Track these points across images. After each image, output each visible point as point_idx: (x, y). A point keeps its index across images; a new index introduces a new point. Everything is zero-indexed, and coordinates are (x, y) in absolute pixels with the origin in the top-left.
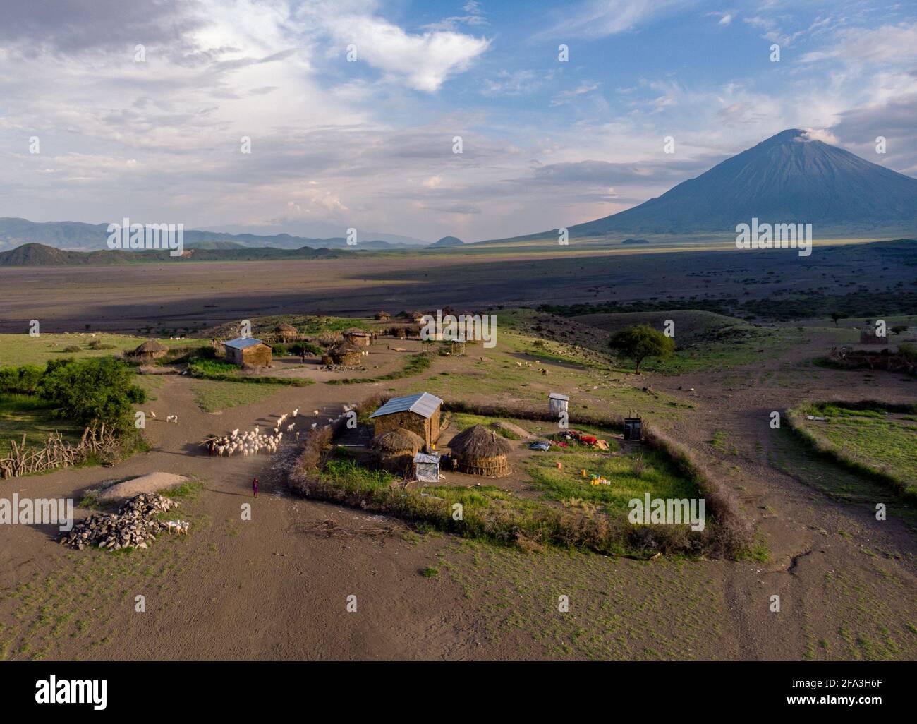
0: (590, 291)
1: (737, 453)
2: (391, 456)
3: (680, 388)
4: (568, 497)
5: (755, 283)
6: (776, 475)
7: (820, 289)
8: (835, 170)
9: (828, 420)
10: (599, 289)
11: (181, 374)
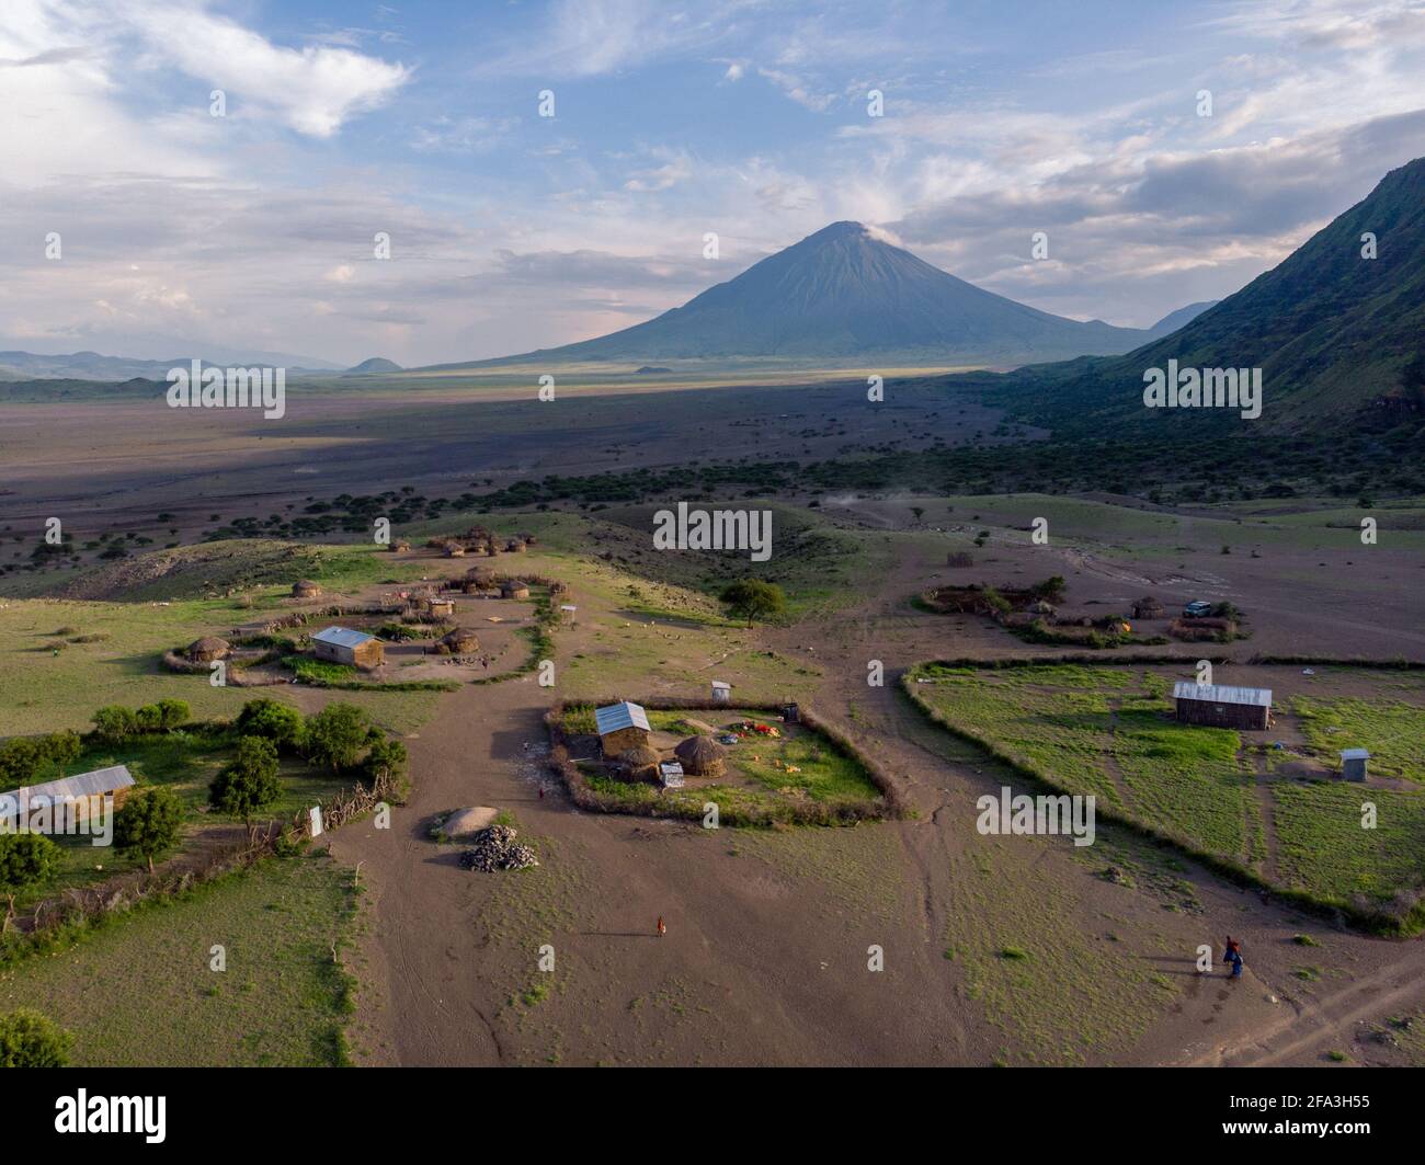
0: (608, 451)
1: (874, 725)
2: (639, 770)
3: (799, 647)
4: (781, 786)
5: (815, 435)
6: (908, 746)
7: (892, 443)
8: (899, 277)
9: (935, 683)
10: (620, 448)
11: (291, 682)
